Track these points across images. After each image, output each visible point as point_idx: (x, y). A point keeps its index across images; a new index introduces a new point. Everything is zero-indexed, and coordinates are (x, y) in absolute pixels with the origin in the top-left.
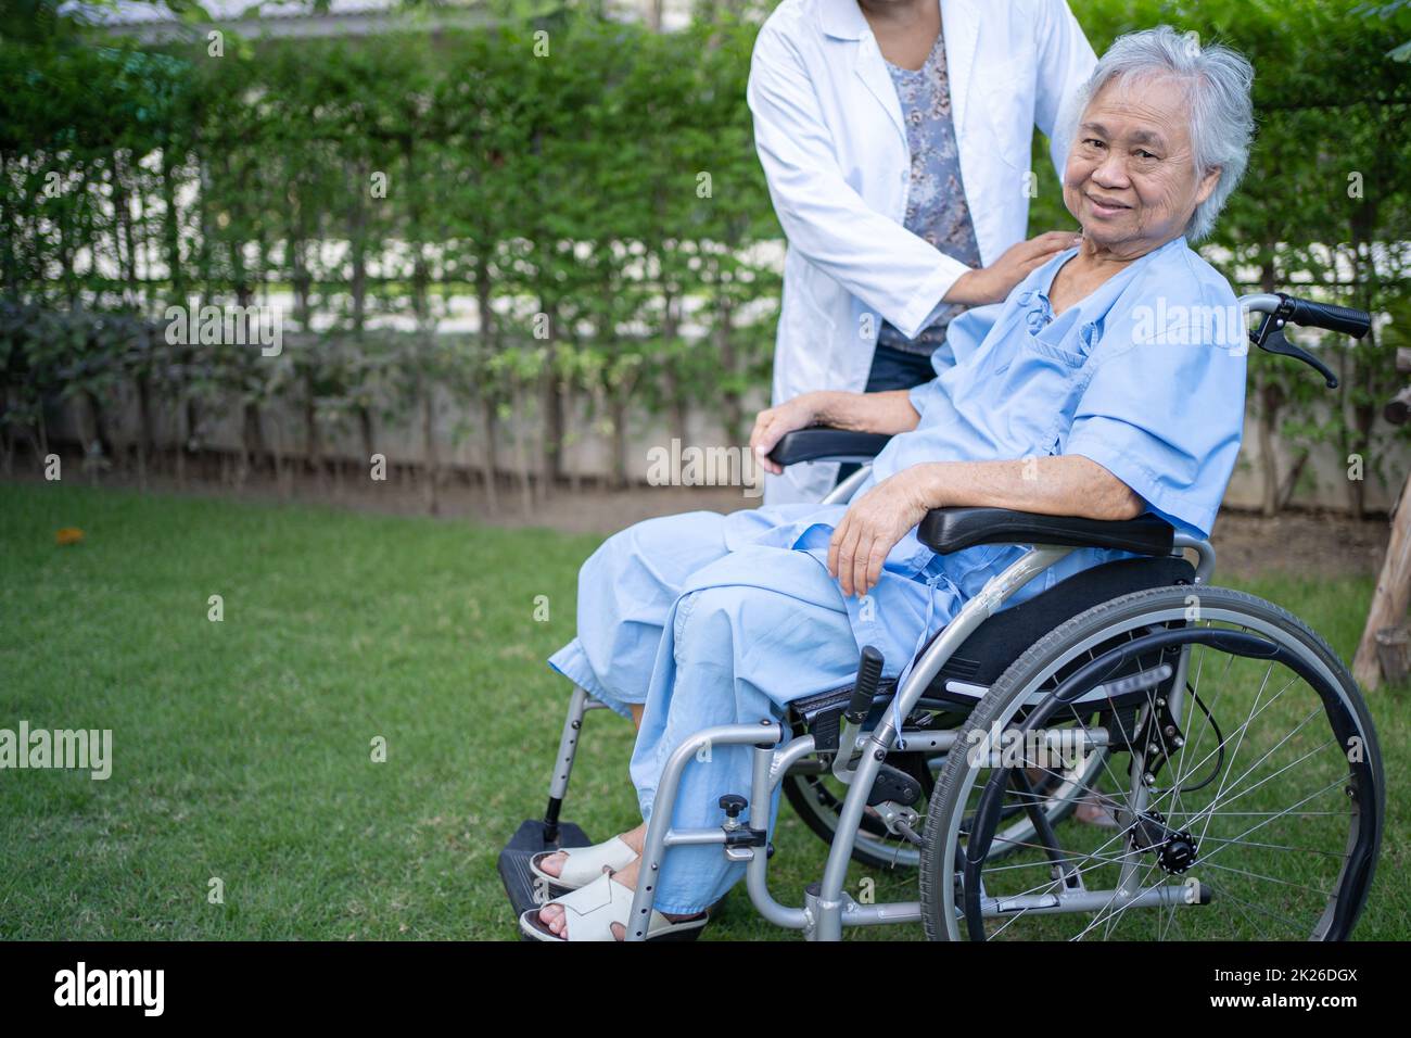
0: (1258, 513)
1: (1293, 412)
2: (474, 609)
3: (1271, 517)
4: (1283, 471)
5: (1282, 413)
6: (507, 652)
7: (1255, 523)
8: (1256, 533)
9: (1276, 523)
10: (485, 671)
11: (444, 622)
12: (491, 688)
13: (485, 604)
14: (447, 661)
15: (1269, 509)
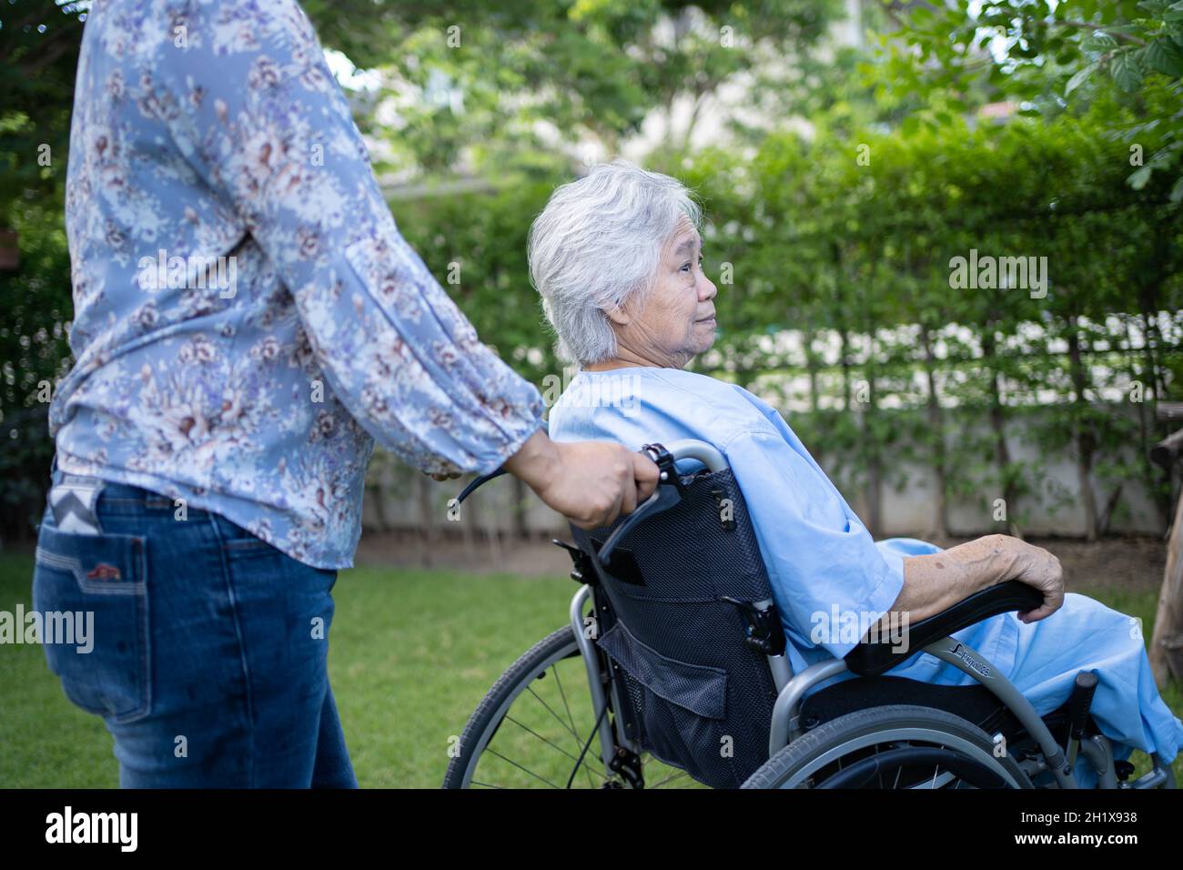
0: (1083, 539)
1: (1105, 455)
2: (446, 640)
3: (1093, 542)
4: (1102, 505)
5: (1096, 456)
6: (466, 674)
7: (1079, 548)
8: (1079, 556)
9: (1097, 547)
10: (446, 690)
11: (422, 651)
12: (448, 703)
13: (455, 636)
14: (421, 683)
15: (1092, 535)
